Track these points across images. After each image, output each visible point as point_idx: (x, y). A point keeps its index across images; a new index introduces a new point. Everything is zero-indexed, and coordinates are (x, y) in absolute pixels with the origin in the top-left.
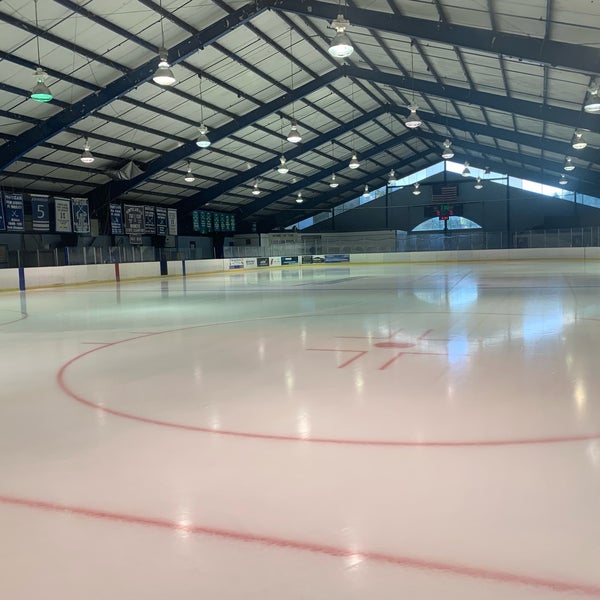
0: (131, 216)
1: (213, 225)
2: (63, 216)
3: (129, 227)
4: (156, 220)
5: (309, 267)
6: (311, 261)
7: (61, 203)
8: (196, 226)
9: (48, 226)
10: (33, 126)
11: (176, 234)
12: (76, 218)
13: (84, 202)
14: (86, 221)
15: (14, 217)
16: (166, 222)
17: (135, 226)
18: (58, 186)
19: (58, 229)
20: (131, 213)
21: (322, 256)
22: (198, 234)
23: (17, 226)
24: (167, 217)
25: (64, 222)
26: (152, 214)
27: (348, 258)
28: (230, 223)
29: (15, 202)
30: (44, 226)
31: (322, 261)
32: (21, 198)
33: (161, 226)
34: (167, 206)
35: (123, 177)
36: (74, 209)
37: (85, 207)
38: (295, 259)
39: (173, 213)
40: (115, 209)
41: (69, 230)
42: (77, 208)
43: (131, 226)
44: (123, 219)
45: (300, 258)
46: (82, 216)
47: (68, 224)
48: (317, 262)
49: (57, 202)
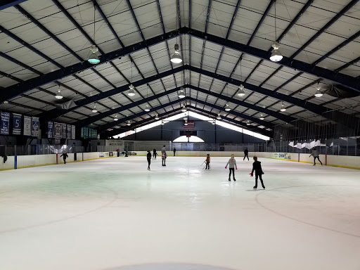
1: (88, 135)
2: (27, 126)
3: (55, 134)
4: (67, 131)
7: (27, 119)
9: (20, 132)
10: (17, 82)
11: (74, 139)
12: (33, 128)
13: (37, 119)
14: (38, 130)
15: (4, 126)
16: (71, 132)
17: (58, 134)
18: (27, 110)
19: (24, 134)
20: (57, 127)
21: (135, 152)
23: (5, 131)
24: (71, 130)
25: (28, 130)
26: (65, 128)
29: (6, 117)
30: (18, 132)
32: (9, 115)
33: (69, 134)
34: (71, 124)
35: (65, 107)
36: (33, 123)
37: (37, 123)
39: (74, 127)
40: (50, 124)
41: (29, 135)
42: (34, 123)
44: (53, 130)
46: (36, 127)
47: (30, 131)
48: (133, 155)
49: (25, 118)
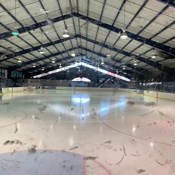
1: (16, 76)
5: (43, 90)
6: (44, 88)
8: (12, 76)
11: (7, 78)
21: (48, 87)
24: (4, 72)
27: (56, 88)
31: (48, 88)
33: (3, 75)
34: (5, 69)
38: (39, 88)
45: (41, 87)
48: (46, 89)
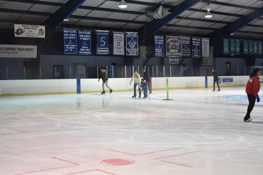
0: (171, 44)
1: (242, 50)
2: (119, 44)
3: (169, 52)
4: (191, 46)
7: (118, 36)
8: (226, 50)
9: (108, 51)
12: (128, 45)
13: (135, 34)
14: (136, 47)
15: (85, 46)
16: (200, 47)
17: (173, 51)
19: (115, 53)
20: (171, 41)
22: (228, 56)
23: (85, 51)
24: (201, 44)
25: (120, 48)
26: (188, 42)
28: (258, 47)
29: (86, 36)
30: (106, 51)
32: (89, 33)
34: (201, 36)
35: (157, 16)
36: (127, 40)
37: (135, 39)
39: (206, 42)
40: (158, 39)
41: (123, 53)
42: (129, 39)
43: (171, 51)
44: (165, 47)
46: (133, 45)
47: (123, 50)
49: (115, 35)
